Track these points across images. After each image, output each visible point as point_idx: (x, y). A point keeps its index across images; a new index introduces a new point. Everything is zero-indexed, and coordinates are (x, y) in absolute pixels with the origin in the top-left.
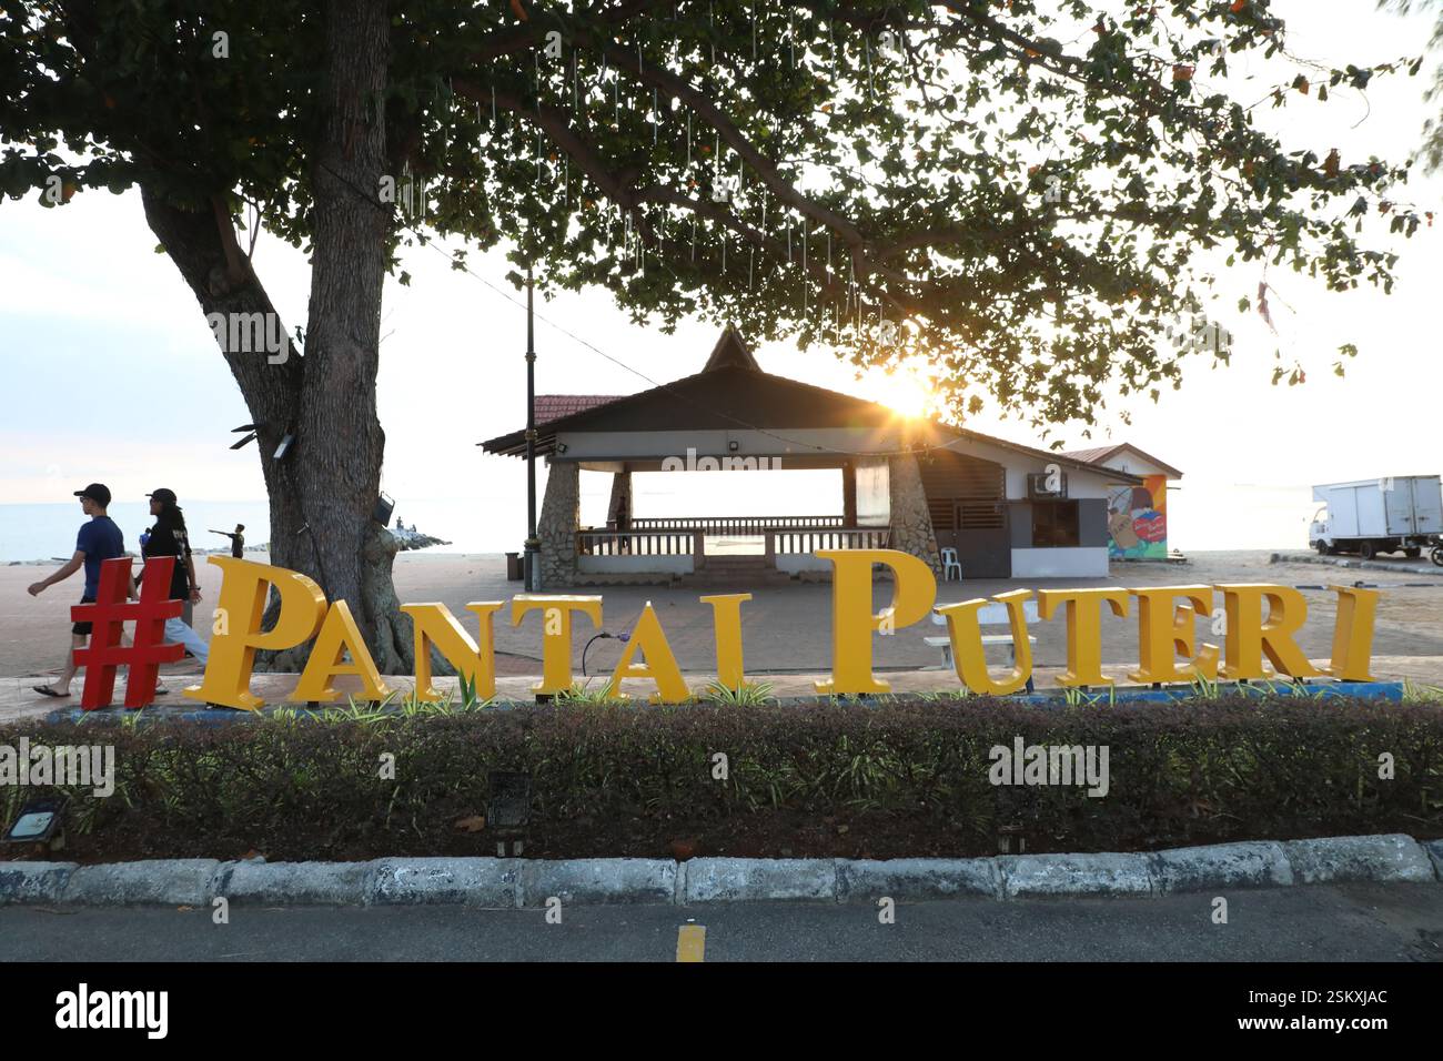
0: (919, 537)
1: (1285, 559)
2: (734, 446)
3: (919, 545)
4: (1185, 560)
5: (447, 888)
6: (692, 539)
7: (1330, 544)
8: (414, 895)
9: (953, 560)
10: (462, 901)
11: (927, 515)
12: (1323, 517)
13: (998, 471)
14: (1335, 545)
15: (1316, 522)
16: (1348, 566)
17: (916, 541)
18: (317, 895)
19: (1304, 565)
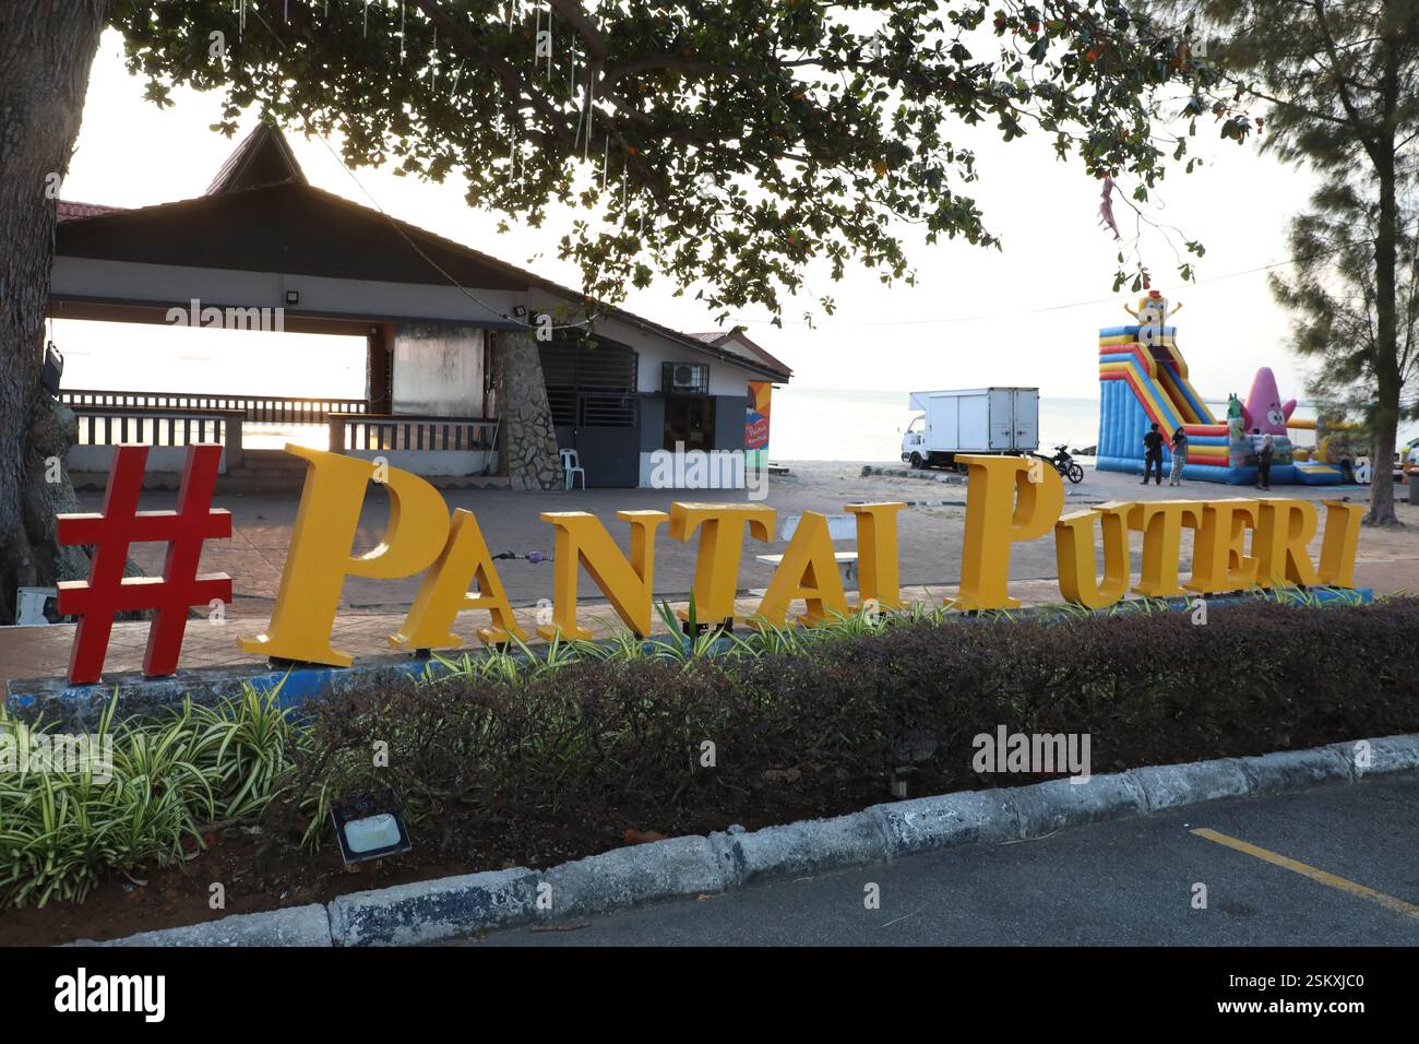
0: (536, 435)
1: (878, 472)
2: (292, 297)
3: (536, 444)
4: (787, 470)
5: (962, 827)
6: (223, 426)
7: (925, 457)
8: (932, 840)
9: (573, 465)
10: (976, 839)
11: (545, 406)
12: (919, 427)
13: (628, 357)
14: (930, 458)
15: (910, 432)
16: (947, 481)
17: (533, 439)
18: (841, 857)
19: (902, 479)
